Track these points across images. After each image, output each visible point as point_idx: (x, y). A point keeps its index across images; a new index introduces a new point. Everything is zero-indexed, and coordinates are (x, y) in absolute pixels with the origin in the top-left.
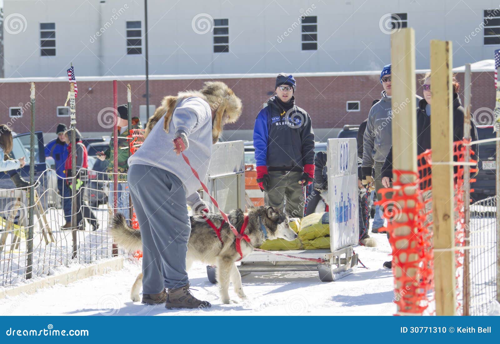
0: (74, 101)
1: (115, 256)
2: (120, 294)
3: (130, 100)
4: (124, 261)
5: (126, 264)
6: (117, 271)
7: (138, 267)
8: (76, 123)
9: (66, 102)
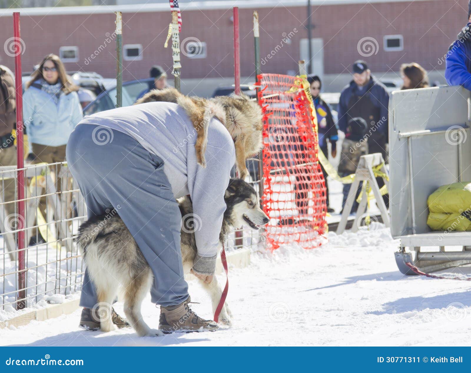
0: (178, 36)
1: (238, 248)
2: (242, 300)
3: (257, 34)
4: (252, 256)
5: (255, 259)
6: (241, 268)
7: (271, 262)
8: (180, 67)
9: (167, 41)
